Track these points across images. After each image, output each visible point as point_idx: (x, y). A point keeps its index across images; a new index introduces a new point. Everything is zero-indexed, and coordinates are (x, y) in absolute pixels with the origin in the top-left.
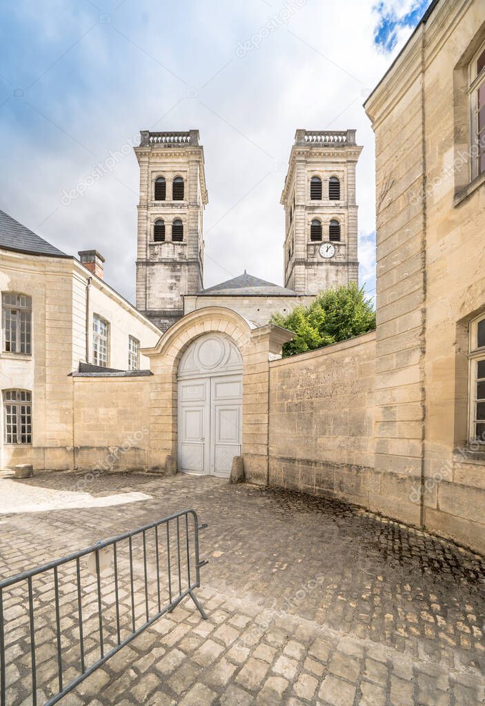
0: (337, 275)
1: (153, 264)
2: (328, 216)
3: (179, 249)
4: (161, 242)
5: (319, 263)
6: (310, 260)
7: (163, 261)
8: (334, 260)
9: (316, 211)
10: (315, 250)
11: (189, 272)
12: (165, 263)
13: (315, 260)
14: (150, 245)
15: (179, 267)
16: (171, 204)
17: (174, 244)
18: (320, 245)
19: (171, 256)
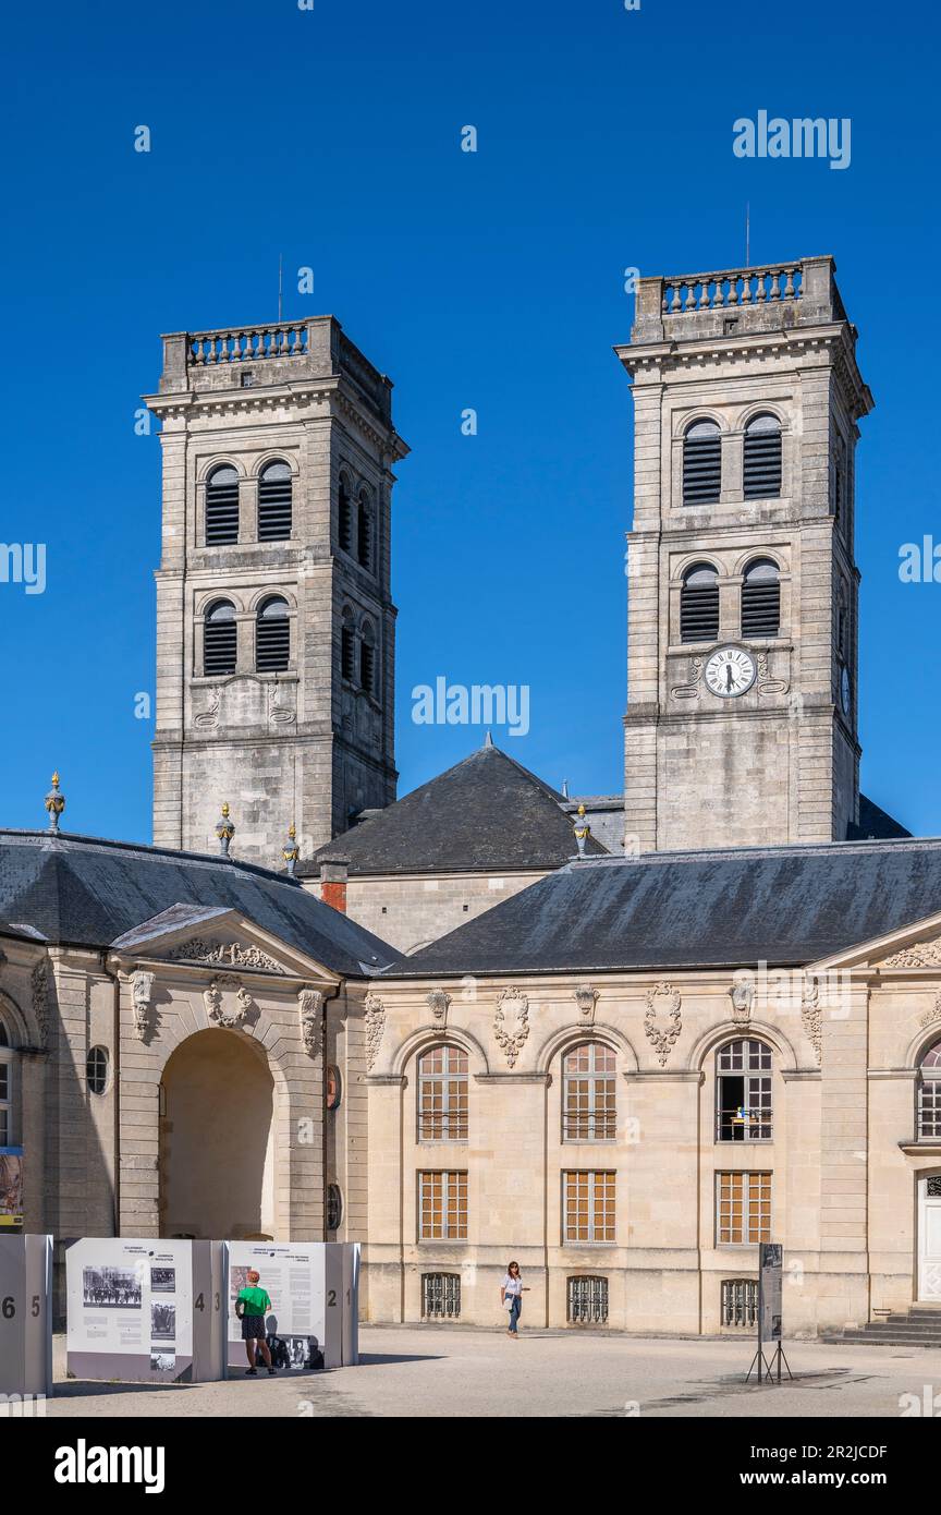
0: (760, 749)
1: (201, 745)
2: (737, 554)
3: (276, 696)
4: (224, 678)
5: (703, 716)
6: (676, 706)
7: (231, 734)
8: (751, 701)
9: (700, 544)
10: (692, 673)
11: (305, 764)
12: (236, 743)
13: (693, 705)
14: (193, 687)
15: (275, 752)
16: (253, 555)
17: (261, 682)
18: (708, 654)
19: (253, 719)
